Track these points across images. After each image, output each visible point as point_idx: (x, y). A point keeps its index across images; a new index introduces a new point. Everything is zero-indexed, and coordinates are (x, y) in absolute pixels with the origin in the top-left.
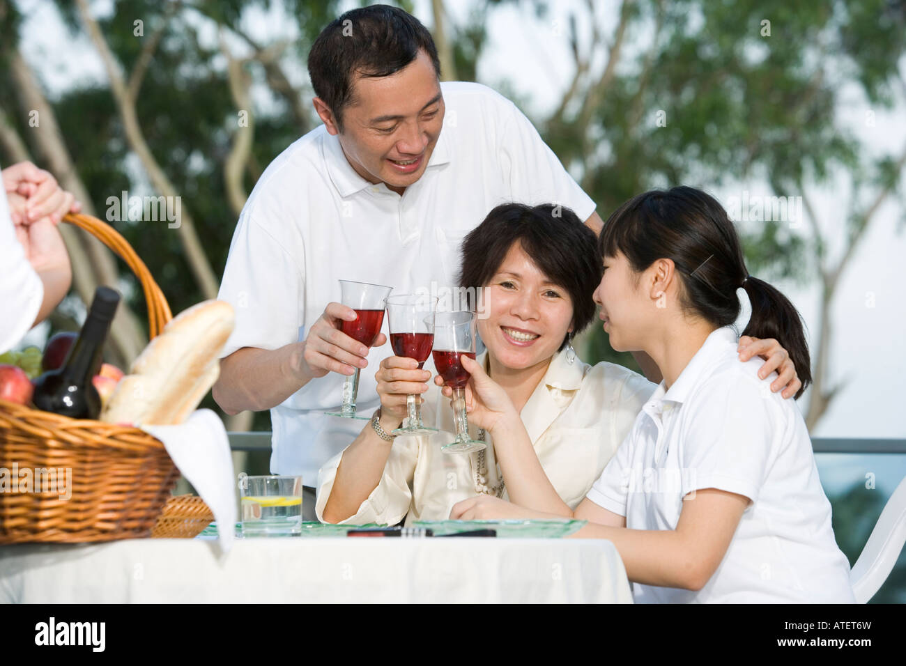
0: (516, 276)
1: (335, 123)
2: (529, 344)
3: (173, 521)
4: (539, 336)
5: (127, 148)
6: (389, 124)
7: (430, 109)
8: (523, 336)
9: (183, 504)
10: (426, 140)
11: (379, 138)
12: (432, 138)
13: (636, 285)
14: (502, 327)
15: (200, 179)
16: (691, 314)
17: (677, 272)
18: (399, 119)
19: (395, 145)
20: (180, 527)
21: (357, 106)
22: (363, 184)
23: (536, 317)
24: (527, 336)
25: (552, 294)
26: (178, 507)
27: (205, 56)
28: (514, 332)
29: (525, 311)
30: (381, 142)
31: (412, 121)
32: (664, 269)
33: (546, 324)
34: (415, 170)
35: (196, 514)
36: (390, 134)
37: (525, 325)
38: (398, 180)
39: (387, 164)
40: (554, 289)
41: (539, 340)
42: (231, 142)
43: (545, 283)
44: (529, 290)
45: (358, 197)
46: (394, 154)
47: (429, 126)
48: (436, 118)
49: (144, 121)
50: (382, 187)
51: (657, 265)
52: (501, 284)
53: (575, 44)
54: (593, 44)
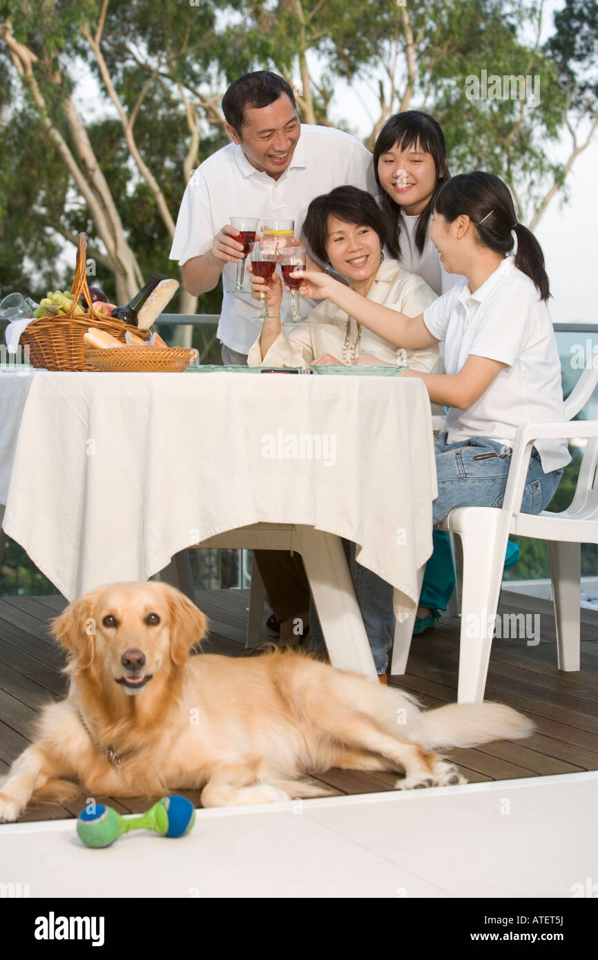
0: (340, 232)
1: (238, 137)
2: (365, 262)
3: (169, 362)
4: (368, 256)
5: (128, 154)
6: (268, 134)
7: (291, 124)
8: (360, 260)
9: (175, 352)
10: (290, 143)
11: (263, 143)
12: (294, 142)
13: (448, 231)
14: (347, 262)
15: (168, 173)
16: (483, 247)
17: (472, 223)
18: (273, 131)
19: (272, 147)
20: (173, 366)
21: (248, 126)
22: (254, 170)
23: (361, 247)
24: (363, 259)
25: (365, 232)
26: (172, 354)
27: (174, 104)
28: (355, 261)
29: (355, 247)
30: (264, 145)
31: (280, 132)
32: (464, 220)
33: (368, 248)
34: (284, 163)
35: (182, 358)
36: (269, 140)
37: (359, 254)
38: (274, 168)
39: (267, 158)
40: (363, 228)
41: (369, 258)
42: (187, 151)
43: (357, 227)
44: (351, 235)
45: (251, 177)
46: (272, 152)
47: (292, 134)
48: (295, 130)
49: (138, 140)
50: (264, 174)
51: (460, 219)
52: (336, 241)
53: (382, 98)
54: (392, 98)
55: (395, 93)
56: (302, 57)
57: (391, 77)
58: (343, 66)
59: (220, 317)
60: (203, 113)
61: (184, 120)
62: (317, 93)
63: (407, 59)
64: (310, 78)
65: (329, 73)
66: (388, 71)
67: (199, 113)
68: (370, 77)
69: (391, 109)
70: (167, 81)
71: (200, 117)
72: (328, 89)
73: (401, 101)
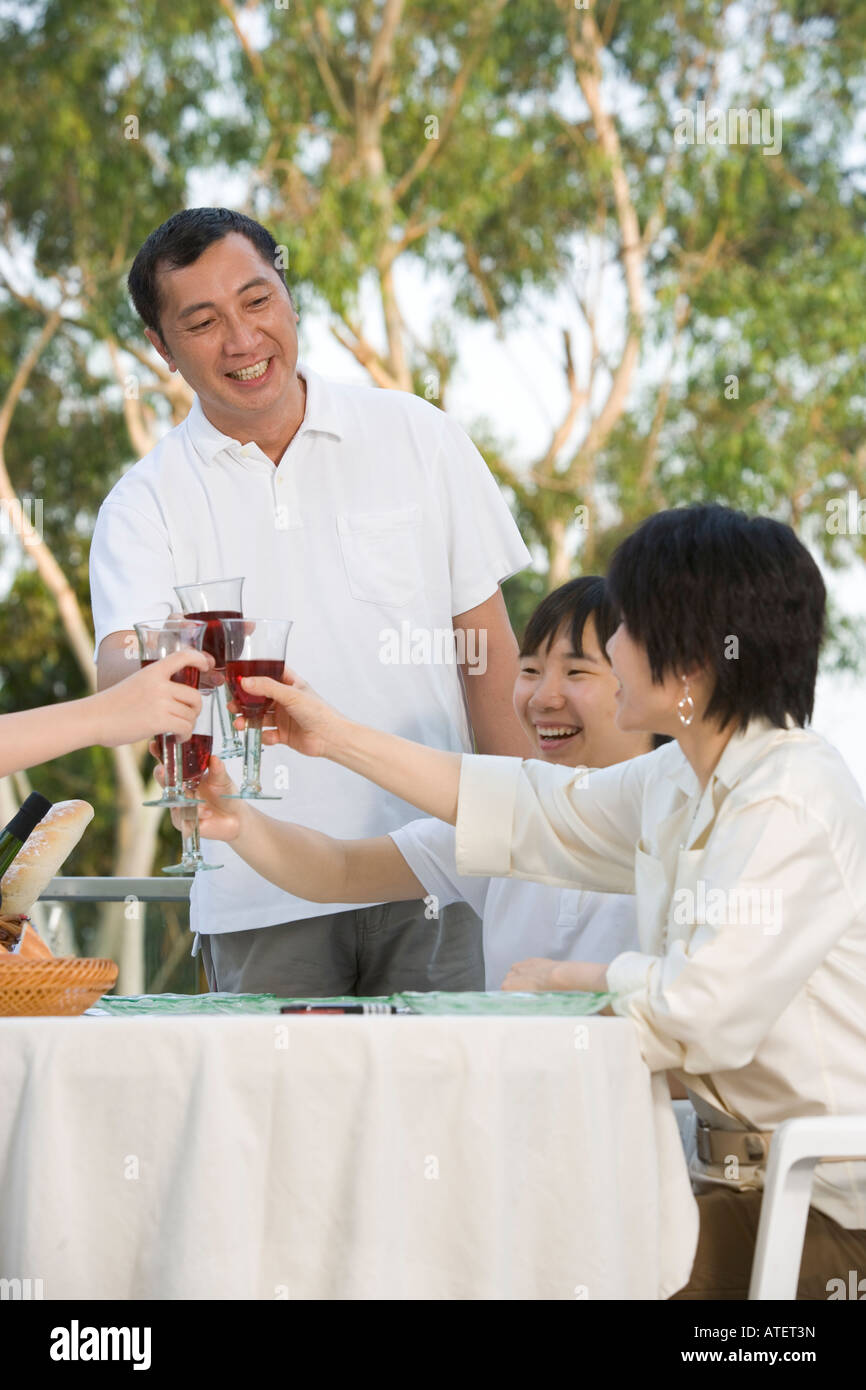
7: (253, 295)
53: (569, 369)
54: (593, 370)
55: (598, 358)
56: (383, 276)
57: (590, 322)
58: (480, 298)
59: (192, 882)
60: (163, 407)
61: (116, 424)
62: (422, 360)
63: (625, 277)
64: (402, 323)
65: (450, 315)
66: (583, 307)
67: (153, 407)
68: (541, 320)
69: (588, 394)
70: (83, 337)
71: (157, 417)
72: (446, 351)
73: (614, 374)
